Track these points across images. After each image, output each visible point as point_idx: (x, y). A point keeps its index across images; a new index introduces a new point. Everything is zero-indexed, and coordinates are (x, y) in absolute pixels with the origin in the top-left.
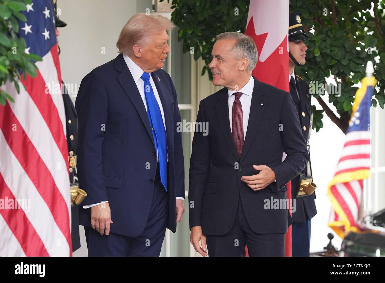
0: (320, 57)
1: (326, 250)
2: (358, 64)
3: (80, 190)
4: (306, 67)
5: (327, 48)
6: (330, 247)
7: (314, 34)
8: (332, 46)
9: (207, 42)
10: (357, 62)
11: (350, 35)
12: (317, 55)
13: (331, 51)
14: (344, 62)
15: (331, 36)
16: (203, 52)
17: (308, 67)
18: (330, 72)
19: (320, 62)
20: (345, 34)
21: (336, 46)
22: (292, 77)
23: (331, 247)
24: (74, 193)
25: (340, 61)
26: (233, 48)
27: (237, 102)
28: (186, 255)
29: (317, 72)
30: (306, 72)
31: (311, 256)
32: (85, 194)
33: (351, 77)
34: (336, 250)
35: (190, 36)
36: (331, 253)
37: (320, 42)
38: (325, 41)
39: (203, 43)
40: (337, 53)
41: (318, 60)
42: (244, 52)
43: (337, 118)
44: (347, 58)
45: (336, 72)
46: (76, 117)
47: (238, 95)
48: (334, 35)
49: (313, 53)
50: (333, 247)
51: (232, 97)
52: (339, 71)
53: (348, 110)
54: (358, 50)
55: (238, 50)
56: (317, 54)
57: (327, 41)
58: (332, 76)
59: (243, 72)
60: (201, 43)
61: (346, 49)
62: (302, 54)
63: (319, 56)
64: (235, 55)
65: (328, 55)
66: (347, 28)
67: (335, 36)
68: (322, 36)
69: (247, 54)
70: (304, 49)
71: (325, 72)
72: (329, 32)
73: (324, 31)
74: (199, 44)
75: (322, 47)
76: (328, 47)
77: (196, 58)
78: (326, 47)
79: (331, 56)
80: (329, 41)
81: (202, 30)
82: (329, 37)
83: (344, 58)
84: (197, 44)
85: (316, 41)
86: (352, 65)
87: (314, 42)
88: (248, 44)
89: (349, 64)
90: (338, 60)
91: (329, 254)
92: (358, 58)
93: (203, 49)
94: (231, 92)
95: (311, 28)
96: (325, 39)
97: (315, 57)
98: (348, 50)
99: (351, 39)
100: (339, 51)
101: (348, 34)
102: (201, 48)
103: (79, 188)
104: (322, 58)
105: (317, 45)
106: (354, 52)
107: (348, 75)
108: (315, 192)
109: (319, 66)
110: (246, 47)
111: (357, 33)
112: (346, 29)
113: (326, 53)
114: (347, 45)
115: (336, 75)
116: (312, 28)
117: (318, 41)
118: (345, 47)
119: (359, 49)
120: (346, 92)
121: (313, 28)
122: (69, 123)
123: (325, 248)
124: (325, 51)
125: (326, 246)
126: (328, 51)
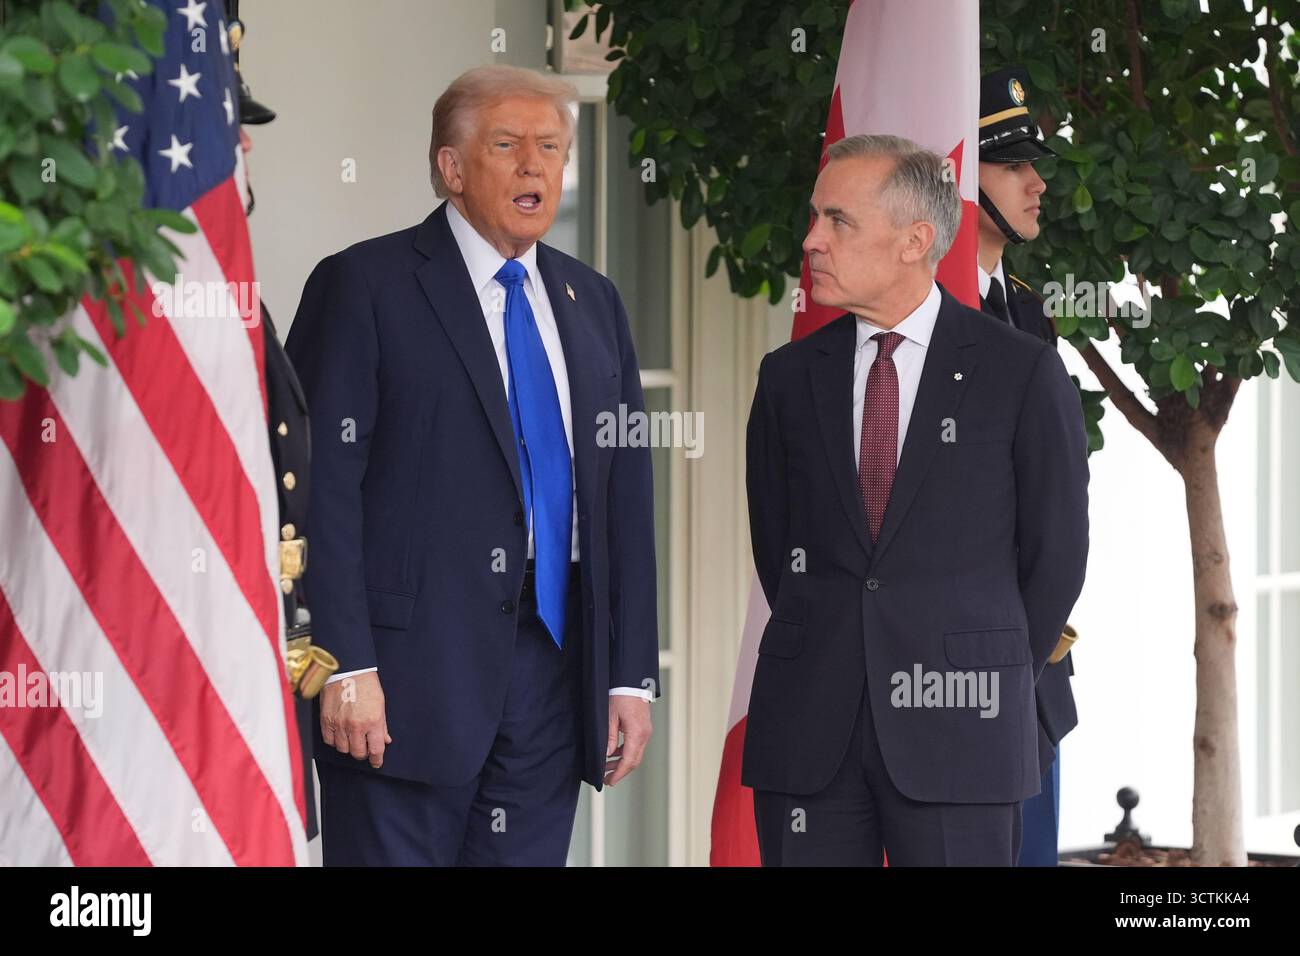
0: (1094, 214)
1: (1111, 845)
2: (1217, 239)
3: (315, 652)
4: (1048, 248)
5: (1115, 187)
6: (1125, 835)
7: (1070, 140)
8: (1131, 180)
9: (723, 170)
10: (1212, 232)
11: (1188, 145)
12: (1082, 210)
13: (1129, 196)
14: (1172, 233)
15: (1128, 145)
16: (709, 201)
17: (1053, 248)
18: (1126, 264)
19: (1092, 232)
20: (1172, 142)
21: (1144, 181)
22: (994, 281)
23: (1129, 834)
24: (296, 660)
25: (1159, 229)
26: (884, 186)
27: (883, 364)
28: (656, 862)
29: (1084, 265)
30: (1048, 266)
31: (1061, 863)
32: (332, 664)
33: (1192, 280)
34: (1146, 843)
35: (668, 148)
36: (1129, 852)
37: (1092, 166)
38: (1108, 163)
39: (709, 171)
40: (1150, 204)
41: (1086, 225)
42: (920, 200)
43: (1149, 414)
44: (1180, 219)
45: (1146, 264)
46: (302, 412)
47: (888, 342)
48: (1136, 143)
49: (1071, 204)
50: (1135, 833)
51: (868, 347)
52: (1155, 262)
53: (1186, 388)
54: (1216, 193)
55: (901, 194)
56: (1083, 206)
57: (1116, 166)
58: (1130, 278)
59: (910, 268)
60: (705, 172)
61: (1177, 188)
62: (1028, 205)
63: (1089, 212)
64: (890, 207)
65: (1117, 208)
66: (1181, 121)
67: (1139, 147)
68: (1099, 148)
69: (930, 203)
70: (1034, 189)
71: (1110, 263)
72: (1122, 135)
73: (1105, 130)
74: (697, 175)
75: (1097, 182)
76: (1119, 183)
77: (688, 222)
78: (1112, 184)
79: (1129, 214)
80: (1120, 166)
81: (708, 131)
82: (1120, 150)
83: (1172, 219)
84: (690, 174)
85: (1077, 163)
86: (1197, 242)
87: (1072, 166)
88: (932, 175)
89: (1185, 240)
90: (1151, 227)
91: (1123, 856)
92: (1218, 217)
93: (709, 191)
94: (865, 331)
95: (1063, 123)
96: (1109, 158)
97: (1076, 216)
98: (1186, 193)
99: (1193, 159)
100: (1154, 195)
101: (1182, 140)
102: (704, 188)
103: (313, 643)
104: (1098, 217)
105: (1083, 178)
106: (1205, 200)
107: (1184, 274)
108: (1069, 654)
109: (1089, 244)
110: (927, 185)
111: (1213, 138)
112: (1177, 123)
113: (1111, 200)
114: (1179, 178)
115: (1144, 274)
116: (1065, 120)
117: (1085, 164)
118: (1172, 184)
119: (1218, 188)
120: (1177, 330)
121: (1067, 122)
122: (279, 434)
123: (1108, 838)
124: (1108, 197)
125: (1111, 830)
126: (1118, 197)
